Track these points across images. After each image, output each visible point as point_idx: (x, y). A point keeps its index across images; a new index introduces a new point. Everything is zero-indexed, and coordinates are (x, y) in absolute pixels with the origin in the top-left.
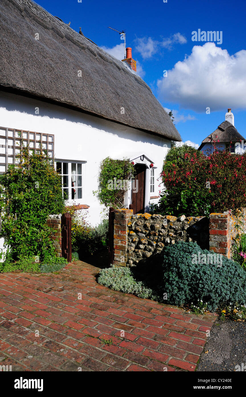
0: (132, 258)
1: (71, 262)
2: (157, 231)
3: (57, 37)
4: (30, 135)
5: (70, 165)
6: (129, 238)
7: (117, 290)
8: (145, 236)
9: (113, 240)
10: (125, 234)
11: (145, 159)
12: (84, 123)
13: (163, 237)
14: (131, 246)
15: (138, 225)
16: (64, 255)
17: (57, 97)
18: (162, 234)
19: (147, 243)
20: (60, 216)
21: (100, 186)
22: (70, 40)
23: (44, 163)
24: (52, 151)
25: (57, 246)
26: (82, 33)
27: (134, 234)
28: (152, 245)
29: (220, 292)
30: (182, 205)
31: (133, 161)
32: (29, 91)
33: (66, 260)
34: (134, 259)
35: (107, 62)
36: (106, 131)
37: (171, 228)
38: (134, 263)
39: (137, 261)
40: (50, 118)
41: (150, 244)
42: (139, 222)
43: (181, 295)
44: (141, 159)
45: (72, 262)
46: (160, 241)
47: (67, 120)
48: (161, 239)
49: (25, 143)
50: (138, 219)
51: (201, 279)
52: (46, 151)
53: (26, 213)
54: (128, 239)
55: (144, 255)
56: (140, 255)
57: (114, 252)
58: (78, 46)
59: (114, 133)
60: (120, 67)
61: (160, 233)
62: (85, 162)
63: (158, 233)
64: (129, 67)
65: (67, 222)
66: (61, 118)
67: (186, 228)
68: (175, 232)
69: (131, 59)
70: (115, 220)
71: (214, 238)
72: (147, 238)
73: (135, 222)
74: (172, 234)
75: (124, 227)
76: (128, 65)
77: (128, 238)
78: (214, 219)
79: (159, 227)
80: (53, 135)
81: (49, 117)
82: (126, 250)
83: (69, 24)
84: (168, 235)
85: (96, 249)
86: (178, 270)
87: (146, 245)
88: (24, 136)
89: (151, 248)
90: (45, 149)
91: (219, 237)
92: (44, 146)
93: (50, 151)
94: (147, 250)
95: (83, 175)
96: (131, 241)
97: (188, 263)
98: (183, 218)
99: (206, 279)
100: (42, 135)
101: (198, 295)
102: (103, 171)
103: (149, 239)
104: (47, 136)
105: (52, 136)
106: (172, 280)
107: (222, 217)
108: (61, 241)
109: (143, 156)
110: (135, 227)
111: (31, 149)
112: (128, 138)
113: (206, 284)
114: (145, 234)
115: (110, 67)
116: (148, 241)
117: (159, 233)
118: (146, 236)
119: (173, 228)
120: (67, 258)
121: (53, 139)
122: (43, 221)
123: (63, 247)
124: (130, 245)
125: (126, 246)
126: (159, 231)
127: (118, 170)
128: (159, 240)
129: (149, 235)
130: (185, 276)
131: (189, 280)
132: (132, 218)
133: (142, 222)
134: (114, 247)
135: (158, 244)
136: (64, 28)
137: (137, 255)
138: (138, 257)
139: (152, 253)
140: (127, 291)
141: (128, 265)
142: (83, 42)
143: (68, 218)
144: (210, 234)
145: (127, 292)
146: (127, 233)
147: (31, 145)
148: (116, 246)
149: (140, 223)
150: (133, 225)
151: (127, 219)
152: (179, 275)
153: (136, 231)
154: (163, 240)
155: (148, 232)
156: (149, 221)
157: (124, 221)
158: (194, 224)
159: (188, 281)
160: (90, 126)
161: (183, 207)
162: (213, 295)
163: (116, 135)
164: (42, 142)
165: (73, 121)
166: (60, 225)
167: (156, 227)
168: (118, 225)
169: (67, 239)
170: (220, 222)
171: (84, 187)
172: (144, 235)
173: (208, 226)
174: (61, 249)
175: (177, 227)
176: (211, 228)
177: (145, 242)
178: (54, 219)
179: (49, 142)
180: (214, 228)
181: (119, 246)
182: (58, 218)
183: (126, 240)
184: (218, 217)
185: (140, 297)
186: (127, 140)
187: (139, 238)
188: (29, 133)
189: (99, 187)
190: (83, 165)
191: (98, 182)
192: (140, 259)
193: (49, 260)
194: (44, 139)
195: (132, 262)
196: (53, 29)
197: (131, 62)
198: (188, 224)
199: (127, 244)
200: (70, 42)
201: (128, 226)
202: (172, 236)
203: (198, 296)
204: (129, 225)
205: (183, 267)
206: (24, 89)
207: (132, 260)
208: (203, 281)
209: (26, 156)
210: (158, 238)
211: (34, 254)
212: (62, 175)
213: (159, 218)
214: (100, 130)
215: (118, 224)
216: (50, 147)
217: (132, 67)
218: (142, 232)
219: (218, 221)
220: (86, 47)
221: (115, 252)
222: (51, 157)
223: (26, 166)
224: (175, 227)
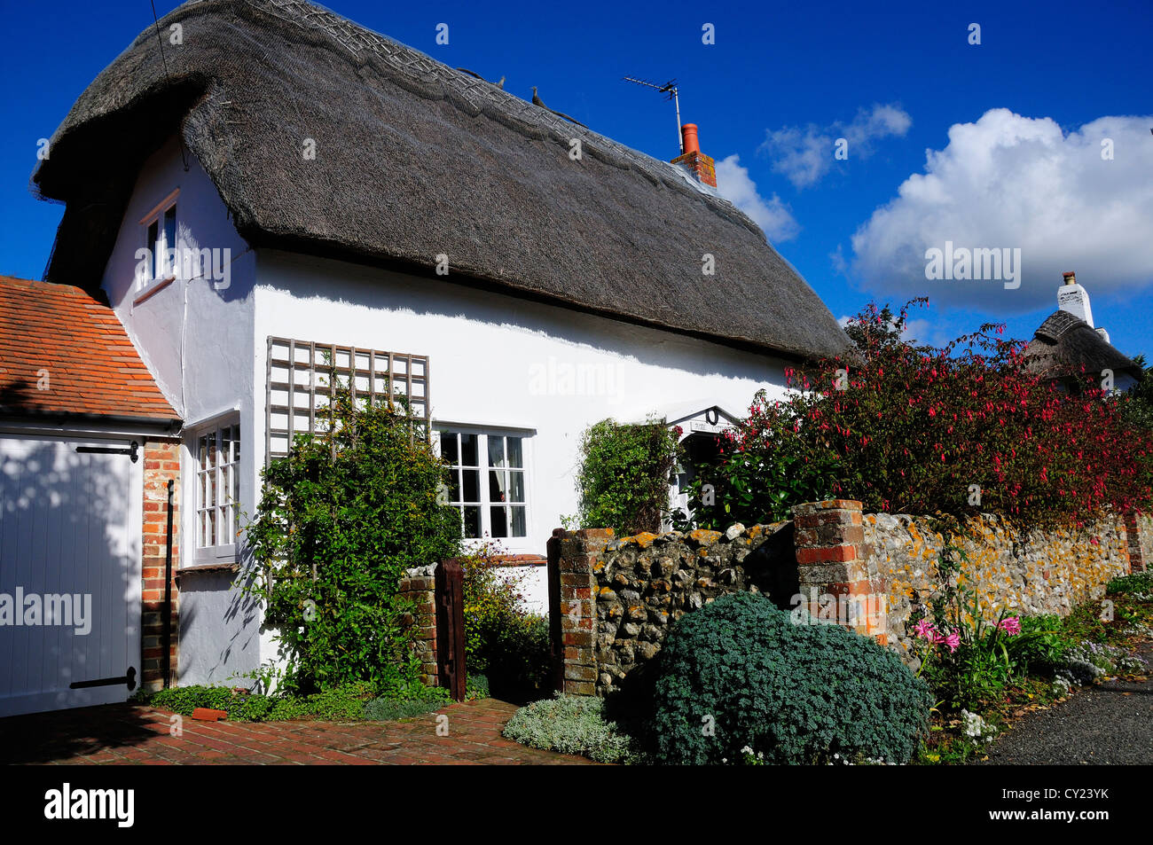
0: (609, 666)
1: (462, 700)
2: (668, 578)
3: (456, 116)
4: (357, 358)
5: (483, 441)
6: (599, 608)
7: (542, 749)
8: (638, 597)
9: (560, 620)
10: (589, 597)
11: (721, 418)
12: (521, 325)
13: (683, 594)
14: (605, 631)
15: (620, 568)
16: (444, 681)
17: (425, 255)
18: (680, 585)
19: (645, 616)
20: (431, 569)
21: (585, 501)
22: (497, 121)
23: (399, 430)
24: (424, 401)
25: (426, 656)
26: (541, 101)
27: (612, 594)
28: (658, 623)
29: (800, 718)
30: (738, 496)
31: (678, 425)
32: (342, 241)
33: (447, 692)
34: (615, 670)
35: (611, 167)
36: (596, 345)
37: (702, 563)
38: (616, 680)
39: (623, 675)
40: (416, 313)
41: (653, 619)
42: (624, 557)
43: (694, 738)
44: (710, 421)
45: (466, 700)
46: (678, 607)
47: (469, 317)
48: (680, 600)
49: (344, 380)
50: (621, 552)
51: (748, 685)
52: (405, 400)
53: (340, 562)
54: (598, 612)
55: (639, 655)
56: (628, 656)
57: (564, 655)
58: (521, 131)
59: (624, 352)
60: (656, 177)
61: (676, 583)
62: (530, 432)
63: (671, 582)
64: (693, 175)
65: (449, 583)
66: (450, 312)
67: (740, 559)
68: (714, 573)
69: (695, 153)
70: (561, 560)
71: (812, 575)
72: (645, 601)
73: (612, 560)
74: (707, 581)
75: (585, 577)
76: (688, 171)
77: (597, 610)
78: (805, 517)
79: (671, 564)
80: (426, 358)
81: (413, 310)
82: (593, 644)
83: (502, 82)
84: (697, 586)
85: (544, 669)
86: (693, 669)
87: (644, 624)
88: (342, 361)
89: (654, 629)
90: (404, 393)
91: (823, 570)
92: (399, 387)
93: (417, 400)
94: (646, 639)
95: (527, 469)
96: (604, 617)
97: (719, 644)
98: (735, 531)
99: (761, 682)
100: (392, 357)
101: (741, 733)
102: (591, 458)
103: (650, 604)
104: (406, 359)
105: (423, 361)
106: (674, 698)
107: (825, 509)
108: (435, 641)
109: (716, 410)
110: (614, 574)
111: (361, 395)
112: (673, 366)
113: (760, 696)
114: (639, 590)
115: (619, 178)
116: (648, 611)
117: (673, 581)
118: (642, 598)
119: (709, 564)
120: (450, 688)
121: (426, 370)
122: (390, 587)
123: (442, 657)
124: (602, 629)
125: (594, 632)
126: (675, 578)
127: (631, 452)
128: (674, 603)
129: (648, 592)
130: (707, 681)
131: (717, 690)
132: (606, 551)
133: (629, 557)
134: (564, 638)
135: (673, 615)
136: (482, 93)
137: (621, 655)
138: (624, 662)
139: (659, 646)
140: (567, 747)
141: (600, 689)
142: (536, 121)
143: (452, 572)
144: (798, 564)
145: (567, 751)
146: (592, 593)
147: (361, 384)
148: (568, 635)
149: (626, 561)
150: (607, 569)
151: (591, 555)
152: (695, 679)
153: (617, 586)
154: (683, 601)
155: (644, 583)
156: (648, 552)
157: (582, 559)
158: (762, 545)
159: (715, 696)
160: (542, 332)
161: (740, 504)
162: (781, 728)
163: (632, 356)
164: (391, 375)
165: (486, 319)
166: (431, 594)
167: (662, 564)
168: (570, 574)
169: (451, 631)
170: (821, 522)
171: (529, 504)
172: (637, 595)
173: (792, 540)
174: (436, 664)
175: (718, 558)
176: (798, 546)
177: (641, 615)
178: (419, 578)
179: (413, 376)
180: (809, 542)
181: (576, 634)
182: (427, 575)
183: (592, 614)
184: (816, 509)
185: (597, 759)
186: (668, 370)
187: (625, 606)
188: (353, 352)
189: (581, 505)
190: (524, 440)
191: (577, 489)
192: (630, 667)
193: (397, 691)
194: (399, 367)
195: (608, 679)
196: (446, 97)
197: (696, 163)
198: (746, 546)
199: (594, 625)
200: (497, 124)
201: (595, 575)
202: (707, 588)
203: (740, 736)
204: (598, 571)
205: (703, 655)
206: (328, 238)
207: (610, 672)
208: (751, 688)
209: (346, 413)
210: (672, 596)
211: (360, 676)
212: (460, 467)
213: (672, 541)
214: (575, 344)
215: (569, 571)
216: (417, 390)
217: (700, 176)
218: (631, 587)
219: (817, 522)
220: (546, 134)
221: (566, 655)
222: (422, 415)
223: (345, 438)
224: (712, 560)
